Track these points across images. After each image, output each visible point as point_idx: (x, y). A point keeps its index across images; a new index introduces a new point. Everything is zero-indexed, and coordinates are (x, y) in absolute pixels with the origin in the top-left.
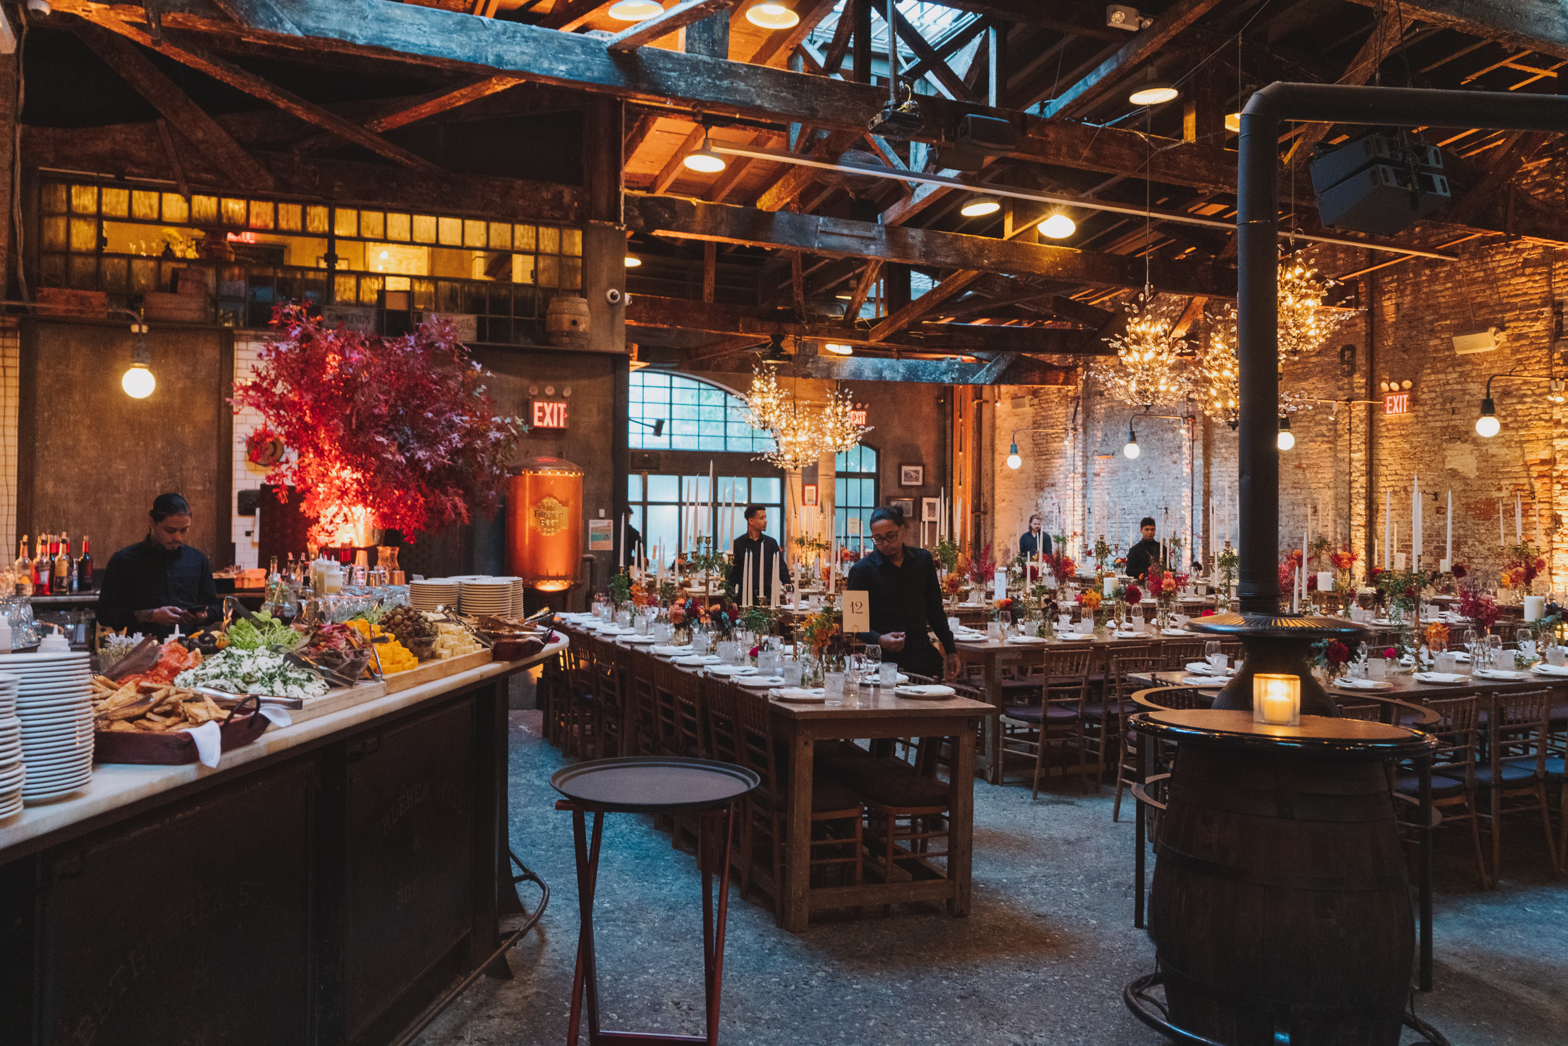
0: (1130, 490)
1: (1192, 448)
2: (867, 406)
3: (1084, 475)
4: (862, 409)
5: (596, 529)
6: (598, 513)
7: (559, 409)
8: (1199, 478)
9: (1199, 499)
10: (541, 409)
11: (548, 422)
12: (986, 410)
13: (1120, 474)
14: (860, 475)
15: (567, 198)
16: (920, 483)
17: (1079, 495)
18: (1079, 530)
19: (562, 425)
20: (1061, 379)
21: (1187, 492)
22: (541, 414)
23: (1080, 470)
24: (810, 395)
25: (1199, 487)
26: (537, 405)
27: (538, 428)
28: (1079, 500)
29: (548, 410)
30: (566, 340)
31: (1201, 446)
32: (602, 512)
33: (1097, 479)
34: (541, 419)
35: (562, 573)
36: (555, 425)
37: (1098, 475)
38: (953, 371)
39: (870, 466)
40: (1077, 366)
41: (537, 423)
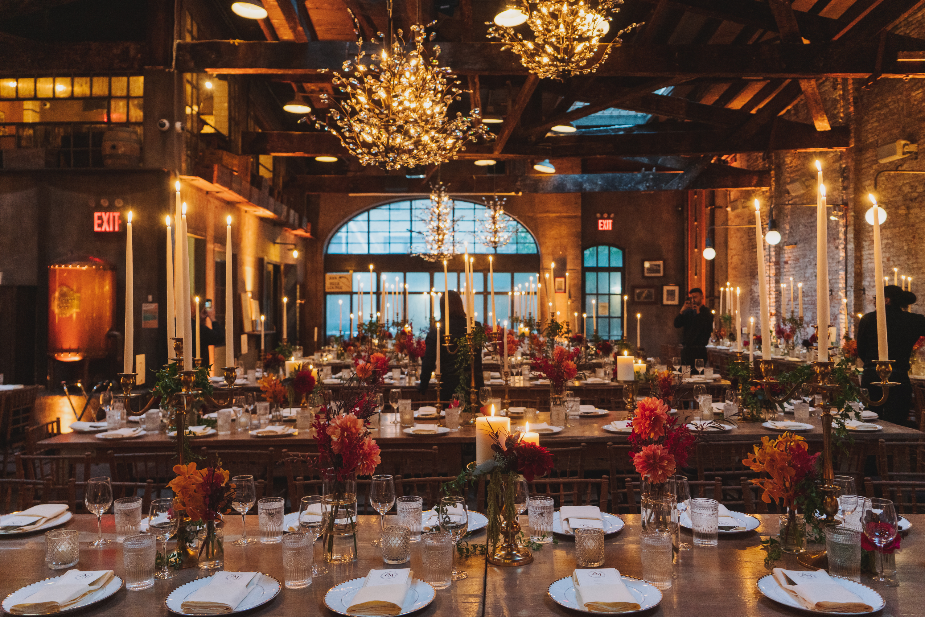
0: (807, 275)
1: (846, 233)
2: (612, 216)
3: (777, 263)
4: (608, 218)
5: (146, 311)
6: (147, 299)
7: (114, 217)
8: (851, 261)
9: (851, 282)
10: (100, 218)
11: (106, 228)
12: (719, 214)
13: (801, 261)
14: (610, 270)
15: (132, 52)
16: (661, 274)
17: (773, 280)
18: (773, 311)
19: (117, 229)
20: (754, 182)
21: (842, 273)
22: (100, 222)
23: (773, 259)
24: (560, 209)
25: (851, 269)
26: (96, 215)
27: (98, 233)
28: (773, 285)
29: (105, 218)
30: (109, 162)
31: (852, 231)
32: (150, 298)
33: (786, 266)
34: (100, 225)
35: (74, 346)
36: (111, 229)
37: (786, 263)
38: (647, 181)
39: (618, 262)
40: (770, 170)
41: (97, 229)
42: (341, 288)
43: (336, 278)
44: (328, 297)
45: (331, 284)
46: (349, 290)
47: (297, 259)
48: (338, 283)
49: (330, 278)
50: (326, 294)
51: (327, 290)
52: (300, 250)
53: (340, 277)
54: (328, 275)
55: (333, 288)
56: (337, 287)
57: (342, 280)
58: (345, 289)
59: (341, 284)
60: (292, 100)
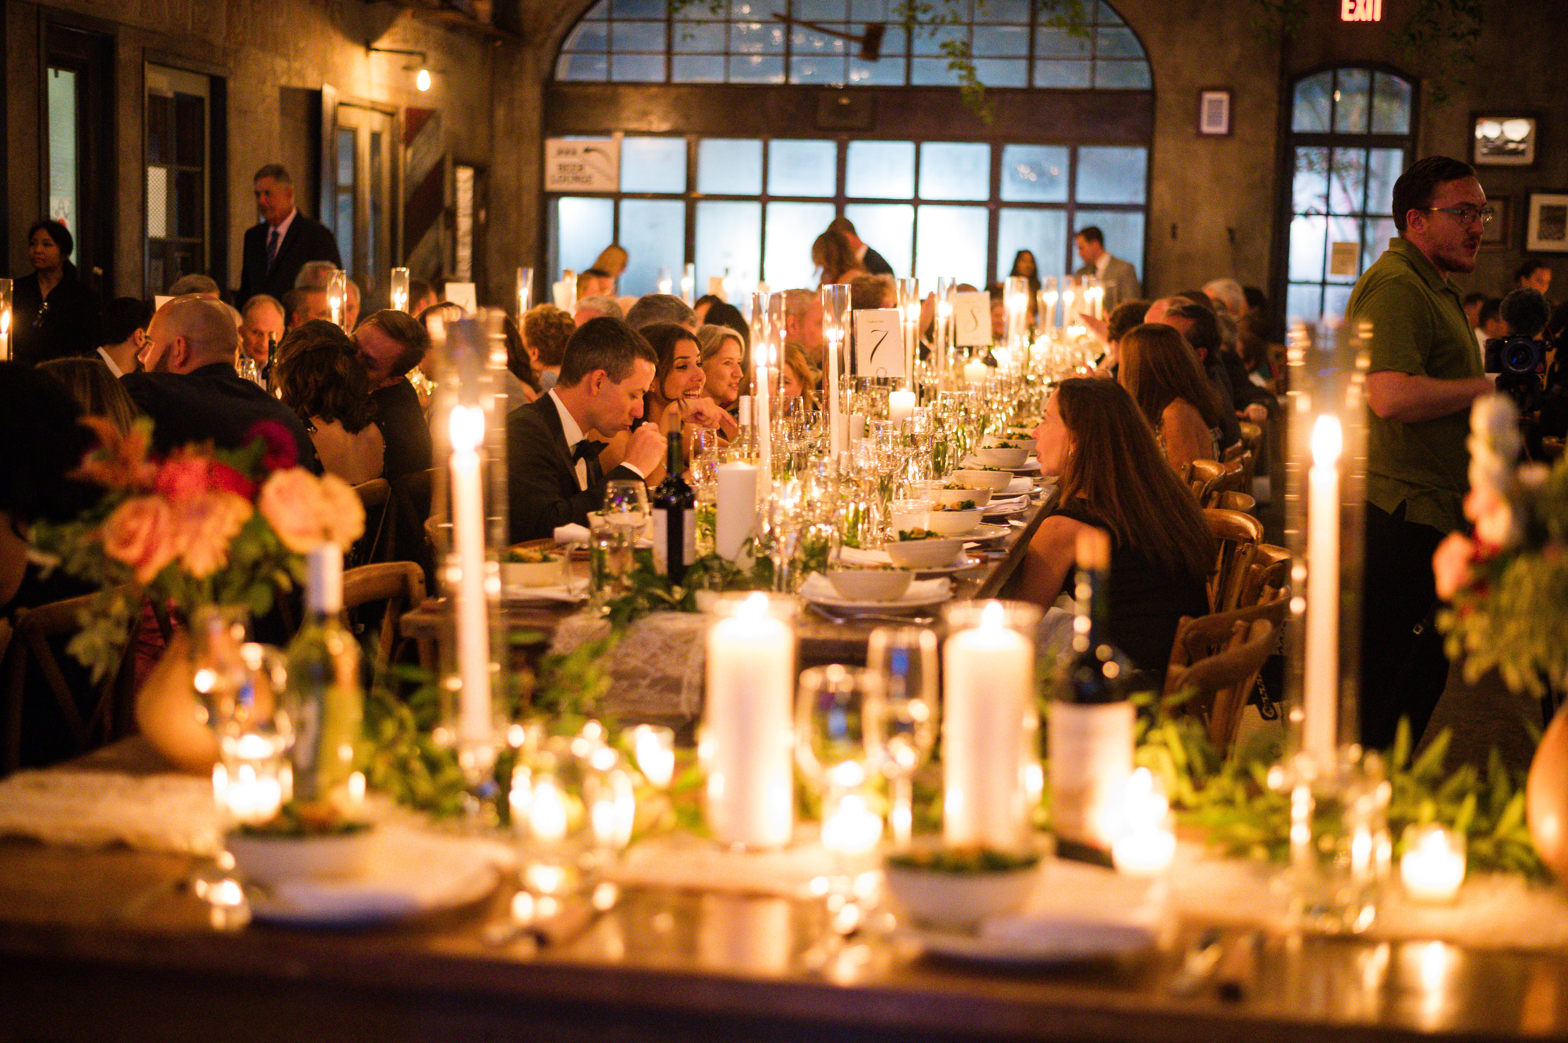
14: (1369, 141)
16: (1527, 159)
42: (589, 179)
43: (574, 153)
45: (562, 167)
46: (611, 187)
47: (428, 95)
48: (581, 168)
49: (560, 152)
51: (550, 185)
52: (434, 70)
53: (587, 150)
54: (553, 145)
55: (565, 179)
56: (577, 179)
57: (593, 156)
58: (599, 184)
59: (588, 170)
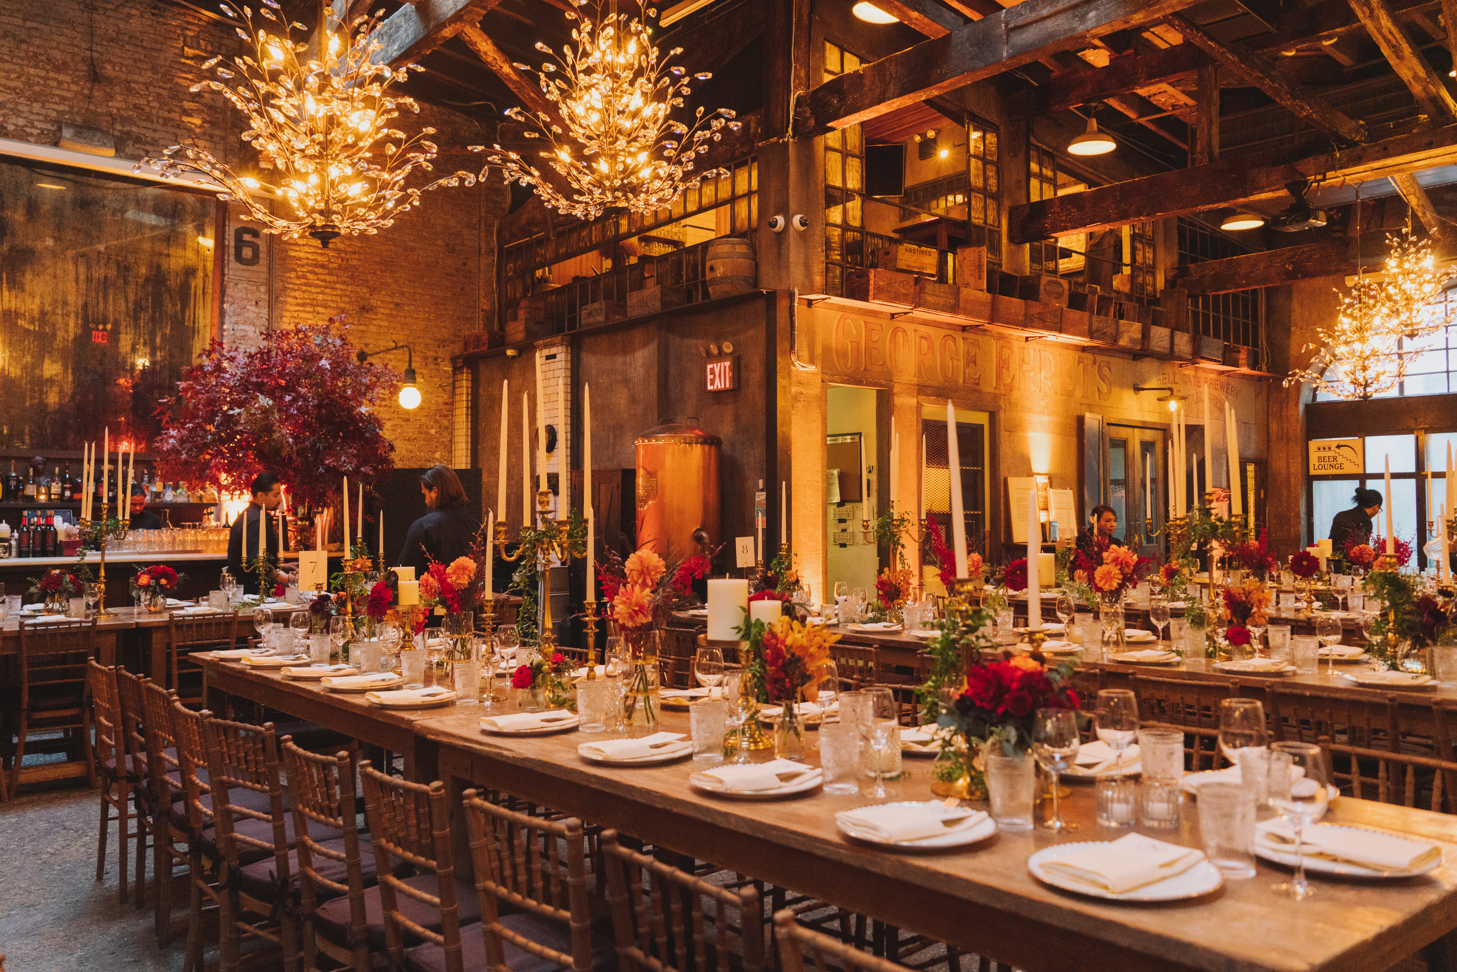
5: (760, 503)
6: (758, 484)
7: (725, 368)
10: (712, 371)
11: (718, 385)
19: (728, 385)
22: (712, 376)
26: (709, 366)
27: (710, 391)
29: (717, 371)
32: (761, 483)
34: (712, 384)
36: (724, 385)
41: (710, 388)
42: (1341, 467)
43: (1329, 449)
44: (1316, 484)
45: (1321, 459)
46: (1358, 470)
48: (1335, 459)
49: (1320, 449)
50: (1310, 480)
51: (1312, 472)
53: (1338, 447)
54: (1314, 444)
55: (1324, 467)
56: (1333, 467)
57: (1343, 450)
58: (1348, 469)
59: (1340, 460)
60: (1080, 132)
